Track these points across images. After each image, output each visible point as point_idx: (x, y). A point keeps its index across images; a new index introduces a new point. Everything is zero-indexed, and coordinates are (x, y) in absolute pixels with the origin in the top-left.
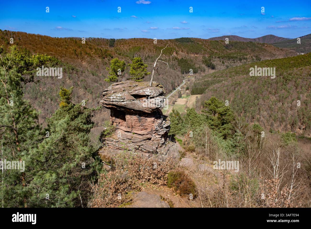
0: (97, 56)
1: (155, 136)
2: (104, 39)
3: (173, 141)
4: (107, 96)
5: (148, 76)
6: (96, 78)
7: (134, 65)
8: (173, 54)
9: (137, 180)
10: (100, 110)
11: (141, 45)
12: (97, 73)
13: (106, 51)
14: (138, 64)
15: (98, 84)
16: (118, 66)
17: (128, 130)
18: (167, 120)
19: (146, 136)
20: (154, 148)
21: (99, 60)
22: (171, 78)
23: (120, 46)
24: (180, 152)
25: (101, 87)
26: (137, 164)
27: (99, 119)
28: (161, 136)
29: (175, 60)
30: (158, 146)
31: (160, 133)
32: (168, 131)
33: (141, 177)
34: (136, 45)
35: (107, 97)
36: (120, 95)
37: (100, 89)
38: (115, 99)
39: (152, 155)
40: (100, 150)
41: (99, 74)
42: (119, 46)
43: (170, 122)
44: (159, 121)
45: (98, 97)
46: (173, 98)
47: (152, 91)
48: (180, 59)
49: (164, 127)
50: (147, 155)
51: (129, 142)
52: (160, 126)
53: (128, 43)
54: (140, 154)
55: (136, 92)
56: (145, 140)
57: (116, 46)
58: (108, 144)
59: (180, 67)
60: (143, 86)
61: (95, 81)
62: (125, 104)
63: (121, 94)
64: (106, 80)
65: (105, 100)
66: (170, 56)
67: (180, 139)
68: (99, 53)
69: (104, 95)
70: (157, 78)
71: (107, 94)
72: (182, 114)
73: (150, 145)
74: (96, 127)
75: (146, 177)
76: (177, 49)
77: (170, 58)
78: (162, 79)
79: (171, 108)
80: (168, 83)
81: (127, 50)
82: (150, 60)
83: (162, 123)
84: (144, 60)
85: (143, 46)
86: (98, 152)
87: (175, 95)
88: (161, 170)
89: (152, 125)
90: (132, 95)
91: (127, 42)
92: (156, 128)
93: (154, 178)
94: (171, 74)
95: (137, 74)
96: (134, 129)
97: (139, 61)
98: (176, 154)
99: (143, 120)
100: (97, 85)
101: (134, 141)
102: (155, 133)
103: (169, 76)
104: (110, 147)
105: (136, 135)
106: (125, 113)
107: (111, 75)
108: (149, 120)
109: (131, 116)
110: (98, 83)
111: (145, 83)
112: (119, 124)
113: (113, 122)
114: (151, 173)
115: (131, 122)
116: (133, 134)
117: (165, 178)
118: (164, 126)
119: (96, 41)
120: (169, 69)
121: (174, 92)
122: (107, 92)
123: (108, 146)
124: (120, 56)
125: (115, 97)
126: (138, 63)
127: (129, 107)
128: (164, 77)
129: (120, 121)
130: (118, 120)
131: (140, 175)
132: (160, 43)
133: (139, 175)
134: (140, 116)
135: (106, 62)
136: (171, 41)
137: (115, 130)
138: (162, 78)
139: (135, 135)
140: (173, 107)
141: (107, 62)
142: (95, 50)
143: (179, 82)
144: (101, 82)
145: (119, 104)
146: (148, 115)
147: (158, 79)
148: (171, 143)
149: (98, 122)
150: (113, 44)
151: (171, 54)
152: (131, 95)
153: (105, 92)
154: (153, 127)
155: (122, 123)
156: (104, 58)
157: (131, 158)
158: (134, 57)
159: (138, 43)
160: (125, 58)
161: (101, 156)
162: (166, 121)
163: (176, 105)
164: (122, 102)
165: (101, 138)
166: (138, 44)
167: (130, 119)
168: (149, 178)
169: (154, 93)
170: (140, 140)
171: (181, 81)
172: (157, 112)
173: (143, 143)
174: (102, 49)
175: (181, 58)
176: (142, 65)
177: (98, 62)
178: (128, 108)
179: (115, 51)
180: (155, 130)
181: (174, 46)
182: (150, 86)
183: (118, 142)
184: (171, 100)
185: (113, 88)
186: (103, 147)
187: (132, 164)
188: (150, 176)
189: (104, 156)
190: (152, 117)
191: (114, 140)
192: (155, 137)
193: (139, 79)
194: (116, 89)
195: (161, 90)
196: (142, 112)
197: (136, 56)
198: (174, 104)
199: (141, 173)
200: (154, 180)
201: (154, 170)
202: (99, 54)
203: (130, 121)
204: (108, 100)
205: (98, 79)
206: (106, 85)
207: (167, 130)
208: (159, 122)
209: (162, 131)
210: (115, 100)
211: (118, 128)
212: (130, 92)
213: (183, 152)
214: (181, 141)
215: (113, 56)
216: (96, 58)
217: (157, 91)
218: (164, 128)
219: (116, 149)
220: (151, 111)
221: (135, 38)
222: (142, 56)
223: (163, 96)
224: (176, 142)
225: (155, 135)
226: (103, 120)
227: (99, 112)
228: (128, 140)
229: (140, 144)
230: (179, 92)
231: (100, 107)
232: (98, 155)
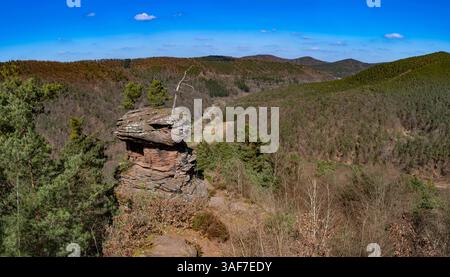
0: (111, 79)
2: (118, 59)
3: (200, 178)
4: (122, 126)
5: (170, 102)
6: (110, 104)
7: (152, 89)
8: (199, 74)
9: (157, 223)
12: (111, 99)
13: (121, 73)
14: (157, 87)
15: (112, 112)
16: (134, 91)
17: (147, 166)
18: (193, 153)
19: (168, 172)
20: (178, 186)
21: (113, 83)
23: (137, 67)
24: (208, 191)
26: (158, 205)
27: (113, 151)
28: (186, 172)
29: (203, 81)
30: (183, 184)
31: (184, 169)
33: (163, 220)
35: (121, 128)
36: (137, 125)
37: (114, 117)
39: (175, 195)
40: (115, 187)
42: (135, 67)
43: (196, 156)
44: (184, 155)
45: (112, 126)
48: (208, 80)
50: (170, 194)
51: (148, 180)
52: (185, 160)
54: (161, 193)
55: (156, 121)
56: (167, 177)
57: (132, 67)
58: (123, 181)
59: (208, 89)
60: (164, 113)
61: (108, 108)
62: (142, 135)
63: (137, 123)
64: (121, 107)
65: (119, 130)
66: (196, 77)
67: (209, 175)
69: (118, 126)
71: (121, 124)
73: (173, 183)
74: (110, 161)
75: (168, 220)
76: (204, 68)
77: (196, 79)
82: (172, 81)
83: (187, 157)
84: (166, 82)
85: (163, 65)
86: (113, 190)
88: (186, 212)
89: (175, 159)
90: (151, 125)
91: (145, 62)
92: (179, 163)
96: (153, 165)
97: (158, 84)
98: (204, 193)
99: (164, 154)
101: (154, 179)
102: (179, 169)
104: (126, 185)
105: (156, 171)
106: (143, 146)
107: (127, 101)
108: (171, 153)
109: (150, 149)
110: (111, 110)
111: (166, 110)
112: (136, 158)
113: (129, 156)
114: (174, 215)
115: (150, 157)
116: (153, 170)
117: (191, 220)
118: (190, 161)
122: (122, 122)
123: (124, 184)
125: (131, 128)
127: (147, 140)
129: (138, 156)
130: (135, 154)
133: (161, 217)
134: (161, 150)
135: (121, 85)
137: (132, 165)
145: (136, 135)
146: (170, 149)
148: (198, 181)
149: (112, 155)
150: (129, 65)
151: (197, 74)
152: (149, 125)
153: (120, 122)
154: (176, 162)
155: (140, 158)
156: (118, 81)
157: (151, 198)
158: (153, 79)
160: (143, 80)
161: (117, 195)
162: (191, 155)
164: (139, 133)
165: (116, 175)
167: (149, 152)
168: (171, 220)
170: (161, 177)
173: (164, 181)
175: (210, 78)
176: (162, 88)
177: (112, 86)
179: (131, 73)
180: (178, 166)
181: (201, 65)
185: (128, 116)
186: (118, 184)
187: (151, 205)
189: (120, 195)
190: (174, 150)
191: (131, 177)
192: (179, 174)
193: (159, 105)
194: (132, 118)
199: (163, 215)
200: (177, 222)
201: (178, 212)
202: (113, 77)
203: (148, 155)
204: (123, 131)
205: (112, 105)
206: (122, 113)
207: (193, 165)
209: (187, 166)
210: (131, 131)
211: (135, 163)
212: (148, 121)
213: (212, 190)
214: (210, 177)
215: (129, 78)
216: (109, 81)
218: (189, 163)
219: (133, 187)
222: (163, 77)
224: (204, 179)
225: (178, 171)
226: (118, 152)
227: (113, 144)
228: (146, 178)
229: (160, 182)
231: (114, 139)
232: (113, 194)
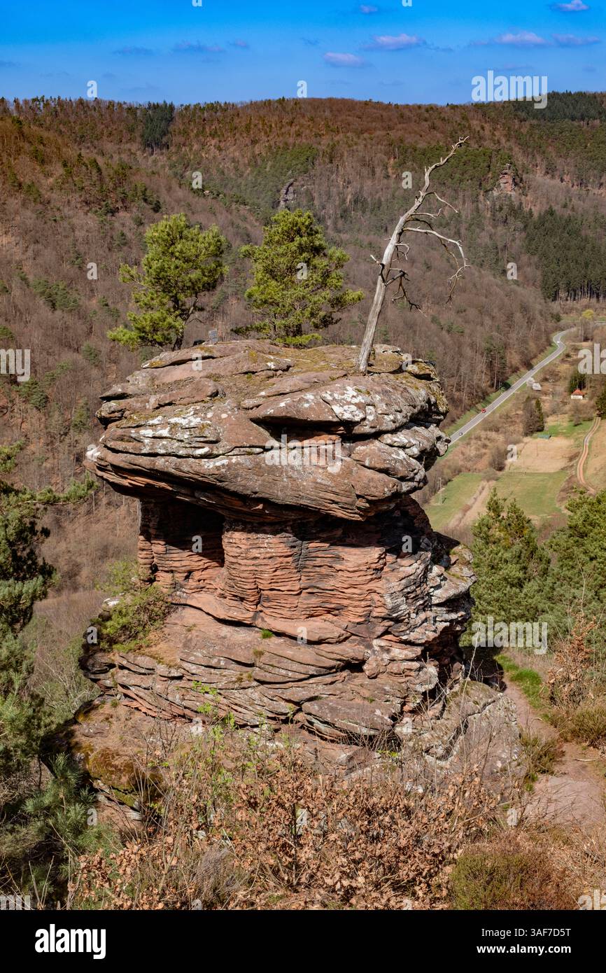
0: (76, 198)
1: (388, 651)
2: (111, 104)
3: (486, 681)
4: (124, 422)
5: (355, 314)
6: (70, 320)
7: (271, 252)
8: (495, 185)
9: (279, 893)
10: (88, 499)
11: (316, 136)
12: (75, 296)
13: (123, 173)
14: (293, 246)
15: (79, 358)
16: (187, 261)
17: (237, 615)
18: (453, 559)
19: (337, 648)
20: (381, 715)
21: (87, 222)
22: (488, 321)
23: (203, 145)
24: (526, 744)
25: (95, 373)
26: (282, 805)
27: (83, 546)
28: (419, 650)
29: (511, 220)
30: (403, 704)
31: (412, 636)
32: (458, 622)
33: (303, 880)
34: (291, 140)
35: (120, 432)
36: (195, 421)
37: (88, 380)
38: (164, 442)
39: (368, 757)
40: (80, 719)
41: (83, 301)
42: (196, 147)
43: (470, 573)
44: (411, 567)
45: (80, 427)
46: (493, 435)
47: (368, 399)
48: (536, 215)
49: (435, 601)
50: (341, 753)
51: (240, 680)
52: (417, 592)
53: (248, 128)
54: (302, 747)
55: (282, 404)
56: (330, 670)
57: (179, 146)
58: (124, 686)
59: (536, 259)
60: (322, 369)
61: (60, 340)
62: (218, 468)
63: (196, 413)
64: (120, 336)
65: (111, 444)
66: (481, 198)
67: (527, 668)
68: (86, 183)
69: (105, 422)
70: (406, 323)
71: (121, 415)
72: (546, 527)
73: (358, 701)
74: (65, 593)
75: (329, 881)
76: (521, 159)
77: (477, 210)
78: (433, 327)
79: (485, 493)
80: (468, 352)
81: (241, 168)
82: (366, 219)
83: (425, 576)
84: (335, 223)
85: (326, 141)
86: (71, 734)
87: (508, 417)
88: (418, 841)
89: (372, 585)
90: (260, 422)
91: (241, 122)
92: (390, 606)
93: (377, 886)
94: (483, 299)
95: (289, 301)
96: (267, 611)
97: (298, 232)
98: (505, 754)
99: (318, 562)
100: (75, 363)
101: (268, 678)
102: (386, 632)
103: (472, 313)
104: (135, 704)
105: (281, 640)
106: (223, 519)
107: (149, 307)
108: (351, 558)
109: (253, 536)
110: (77, 350)
111: (334, 354)
112: (187, 577)
113: (154, 569)
114: (358, 855)
115: (254, 572)
116: (265, 636)
117: (439, 886)
118: (440, 595)
119: (67, 115)
120: (474, 270)
121: (501, 401)
122: (123, 403)
123: (126, 701)
124: (202, 200)
125: (165, 433)
126: (296, 243)
127: (240, 489)
128: (448, 317)
129: (195, 565)
130: (182, 559)
131: (298, 867)
132: (426, 124)
133: (296, 866)
134: (303, 539)
135: (126, 231)
136: (484, 115)
137: (165, 609)
138: (434, 320)
139: (275, 640)
140: (493, 483)
141: (129, 235)
142: (65, 165)
143: (532, 346)
144: (92, 342)
145: (188, 468)
146: (345, 534)
147: (411, 326)
148: (479, 691)
149: (77, 565)
150: (164, 133)
151: (484, 186)
152: (253, 420)
153: (113, 404)
154: (376, 597)
155: (205, 574)
156: (113, 212)
157: (252, 768)
158: (275, 204)
159: (302, 126)
160: (228, 210)
161: (87, 755)
162: (447, 568)
163: (510, 475)
164: (202, 457)
165: (90, 657)
166: (299, 135)
167: (247, 550)
168: (346, 883)
169: (382, 407)
170: (302, 669)
171: (544, 339)
172: (397, 514)
173: (316, 687)
174: (101, 161)
175: (546, 207)
176: (317, 250)
177: (80, 234)
178: (235, 494)
179: (175, 174)
180: (384, 619)
181: (503, 140)
182: (362, 368)
183: (180, 678)
184: (485, 446)
185: (153, 379)
186: (96, 702)
187: (253, 805)
188: (352, 877)
189: (106, 756)
190: (369, 544)
191: (161, 669)
192: (386, 657)
193: (298, 331)
194: (170, 386)
195: (420, 393)
196: (316, 512)
197: (290, 197)
198: (501, 469)
199: (305, 854)
200: (374, 895)
201: (376, 839)
202: (88, 192)
203: (246, 566)
204: (129, 446)
205: (81, 327)
206: (124, 362)
207: (453, 616)
208: (410, 570)
209: (426, 620)
210: (165, 447)
211: (183, 601)
212: (248, 402)
213: (544, 740)
214: (535, 679)
215: (164, 197)
216: (66, 211)
217: (400, 400)
218: (438, 605)
219: (167, 715)
220: (365, 510)
221: (282, 101)
222: (325, 198)
223: (432, 427)
224: (503, 688)
225: (383, 643)
226: (105, 553)
227: (83, 509)
228: (234, 672)
229: (299, 693)
230: (529, 399)
231: (84, 486)
232: (71, 749)
